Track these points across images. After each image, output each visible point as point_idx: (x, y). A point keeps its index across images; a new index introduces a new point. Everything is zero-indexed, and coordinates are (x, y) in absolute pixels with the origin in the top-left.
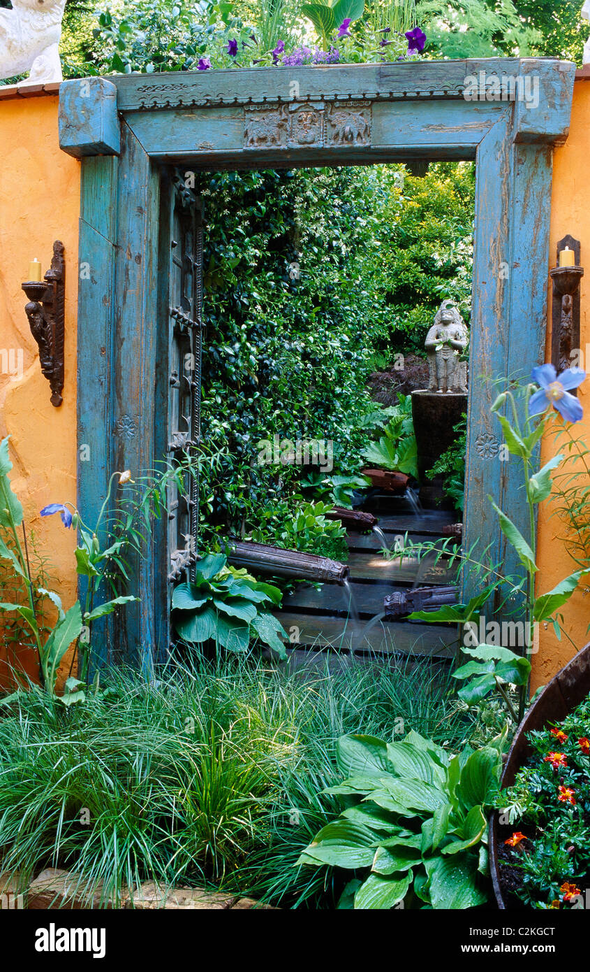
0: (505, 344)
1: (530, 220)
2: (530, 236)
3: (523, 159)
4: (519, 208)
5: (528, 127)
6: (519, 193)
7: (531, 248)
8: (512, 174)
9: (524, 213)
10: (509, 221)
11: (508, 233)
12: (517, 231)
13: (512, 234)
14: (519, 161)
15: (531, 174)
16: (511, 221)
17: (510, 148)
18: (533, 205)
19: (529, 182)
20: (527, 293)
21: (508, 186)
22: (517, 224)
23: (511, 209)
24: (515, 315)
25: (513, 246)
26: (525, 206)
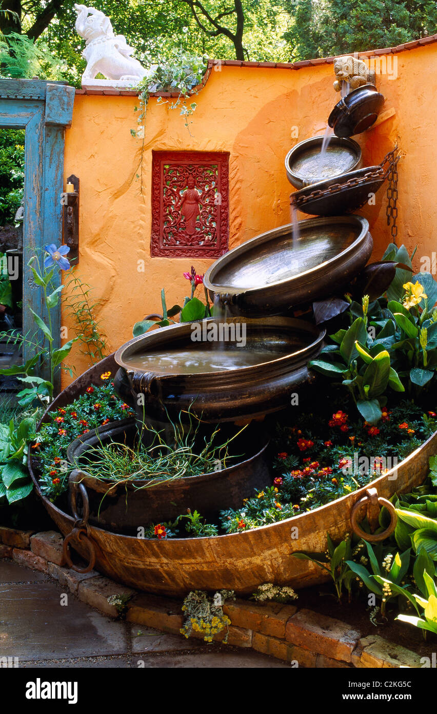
0: (42, 230)
1: (54, 166)
2: (54, 175)
3: (50, 134)
4: (47, 160)
5: (51, 119)
6: (48, 153)
7: (54, 181)
8: (44, 142)
9: (51, 162)
10: (43, 166)
11: (42, 173)
12: (47, 172)
13: (45, 173)
14: (47, 135)
15: (54, 142)
16: (44, 167)
17: (43, 128)
18: (55, 158)
19: (53, 146)
20: (52, 204)
21: (42, 147)
22: (47, 168)
23: (44, 160)
24: (46, 215)
25: (45, 179)
26: (51, 159)
